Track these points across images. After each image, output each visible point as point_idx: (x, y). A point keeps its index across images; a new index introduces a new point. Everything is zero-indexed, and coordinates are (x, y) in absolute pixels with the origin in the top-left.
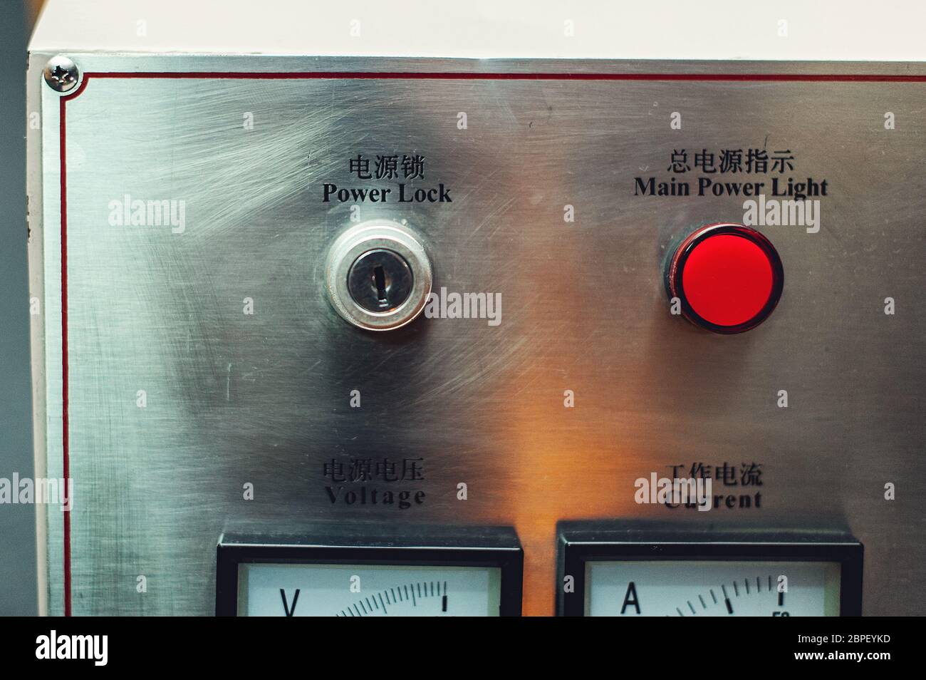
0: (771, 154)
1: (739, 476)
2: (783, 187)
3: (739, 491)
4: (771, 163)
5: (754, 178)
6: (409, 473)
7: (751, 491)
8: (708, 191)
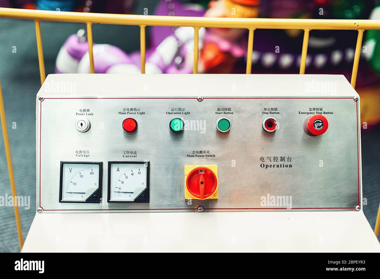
0: (137, 108)
1: (133, 153)
2: (139, 113)
3: (133, 155)
4: (137, 110)
5: (135, 112)
6: (87, 153)
7: (135, 155)
8: (129, 114)
